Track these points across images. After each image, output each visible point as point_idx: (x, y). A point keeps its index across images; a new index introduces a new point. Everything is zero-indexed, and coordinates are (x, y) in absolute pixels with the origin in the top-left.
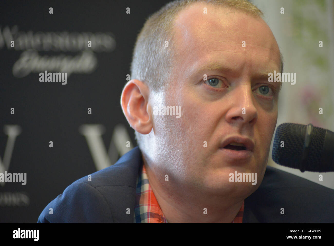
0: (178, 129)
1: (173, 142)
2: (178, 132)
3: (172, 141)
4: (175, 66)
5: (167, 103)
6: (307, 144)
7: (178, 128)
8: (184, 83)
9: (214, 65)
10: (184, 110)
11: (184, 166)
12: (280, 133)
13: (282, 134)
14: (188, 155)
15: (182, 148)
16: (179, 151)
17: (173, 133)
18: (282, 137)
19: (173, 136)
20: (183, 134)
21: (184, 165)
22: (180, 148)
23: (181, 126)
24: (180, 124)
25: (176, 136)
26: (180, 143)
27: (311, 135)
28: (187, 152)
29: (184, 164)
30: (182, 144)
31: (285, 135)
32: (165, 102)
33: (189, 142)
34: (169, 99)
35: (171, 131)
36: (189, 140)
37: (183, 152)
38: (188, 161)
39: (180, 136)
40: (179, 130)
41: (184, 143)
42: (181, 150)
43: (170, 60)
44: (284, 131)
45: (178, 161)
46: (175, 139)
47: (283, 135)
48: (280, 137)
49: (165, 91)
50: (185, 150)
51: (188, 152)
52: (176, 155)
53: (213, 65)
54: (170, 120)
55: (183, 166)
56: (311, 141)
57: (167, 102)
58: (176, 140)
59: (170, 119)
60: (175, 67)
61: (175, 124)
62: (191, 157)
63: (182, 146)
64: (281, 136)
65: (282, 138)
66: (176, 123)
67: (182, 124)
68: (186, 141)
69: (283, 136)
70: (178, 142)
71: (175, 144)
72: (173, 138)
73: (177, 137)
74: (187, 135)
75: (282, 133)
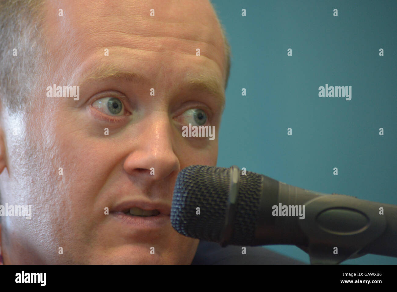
0: (45, 179)
1: (36, 201)
2: (44, 185)
3: (34, 198)
4: (43, 73)
5: (28, 135)
6: (232, 199)
7: (44, 177)
8: (57, 104)
9: (106, 71)
10: (55, 150)
11: (53, 242)
12: (187, 182)
13: (191, 183)
14: (60, 225)
15: (49, 212)
16: (45, 216)
17: (36, 186)
18: (190, 188)
19: (35, 190)
20: (52, 189)
21: (54, 240)
22: (46, 212)
23: (49, 175)
24: (47, 173)
25: (41, 191)
26: (47, 203)
27: (239, 183)
28: (57, 219)
29: (54, 238)
30: (49, 206)
31: (195, 184)
32: (25, 133)
33: (61, 203)
34: (32, 128)
35: (34, 182)
36: (60, 199)
37: (51, 218)
38: (59, 234)
39: (47, 191)
40: (45, 182)
41: (53, 203)
42: (48, 215)
43: (35, 61)
44: (193, 177)
45: (44, 233)
46: (39, 197)
47: (192, 185)
48: (186, 189)
49: (27, 114)
50: (55, 216)
51: (59, 220)
52: (40, 223)
53: (104, 71)
54: (33, 163)
55: (51, 241)
56: (240, 193)
57: (28, 133)
58: (41, 197)
59: (33, 161)
60: (44, 75)
61: (40, 172)
62: (64, 228)
63: (50, 208)
64: (188, 186)
65: (190, 190)
66: (42, 170)
67: (50, 172)
68: (56, 200)
69: (192, 187)
70: (43, 202)
71: (39, 203)
72: (36, 193)
73: (43, 192)
74: (58, 191)
75: (191, 181)
